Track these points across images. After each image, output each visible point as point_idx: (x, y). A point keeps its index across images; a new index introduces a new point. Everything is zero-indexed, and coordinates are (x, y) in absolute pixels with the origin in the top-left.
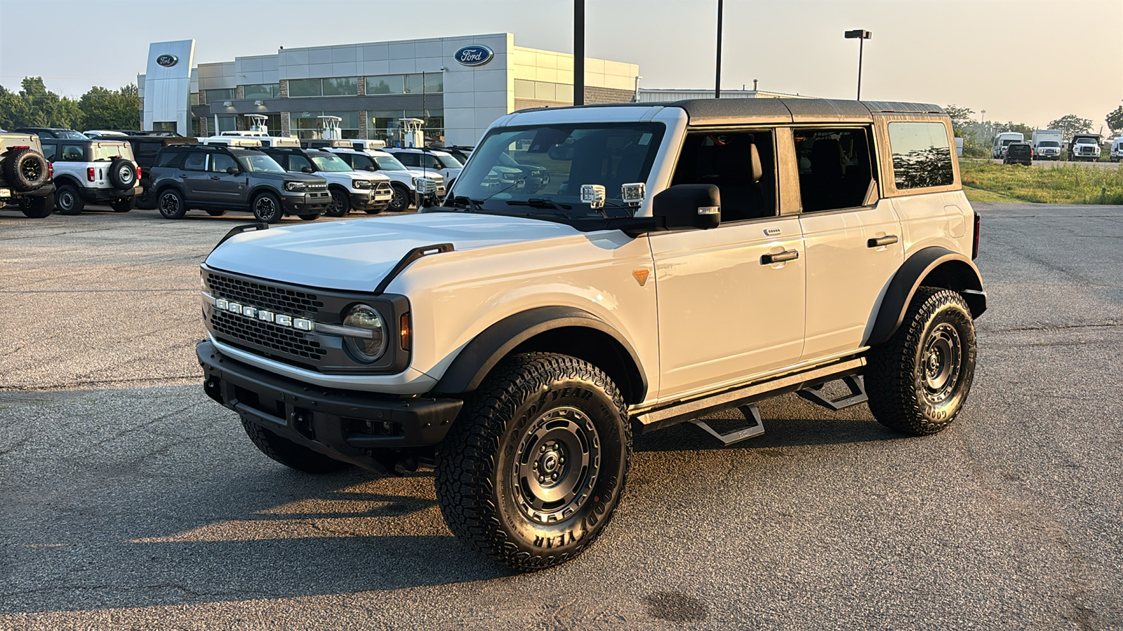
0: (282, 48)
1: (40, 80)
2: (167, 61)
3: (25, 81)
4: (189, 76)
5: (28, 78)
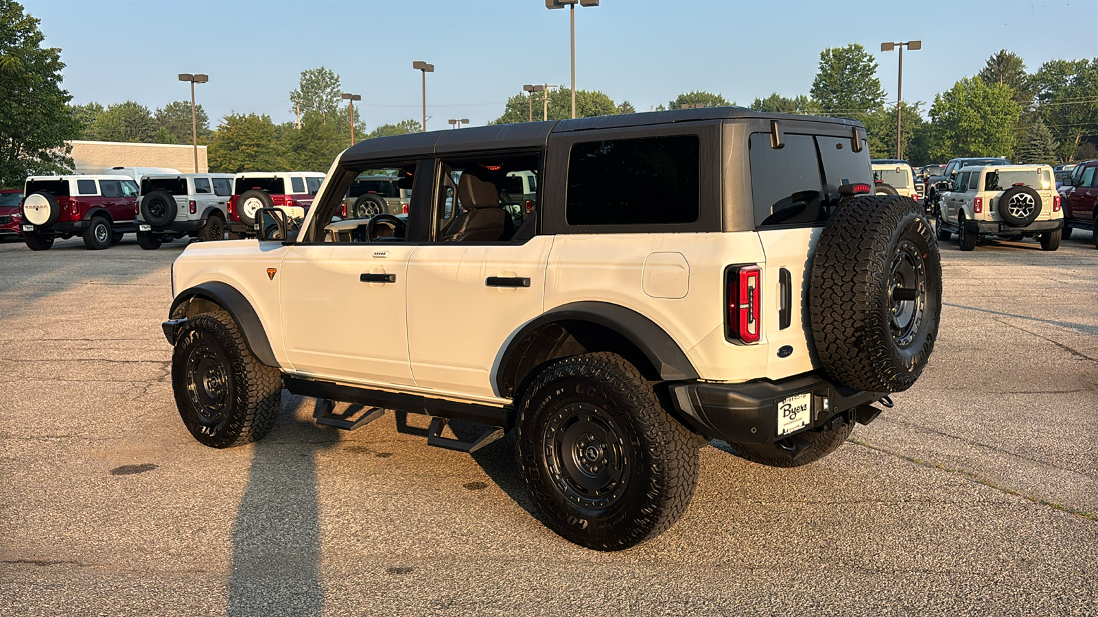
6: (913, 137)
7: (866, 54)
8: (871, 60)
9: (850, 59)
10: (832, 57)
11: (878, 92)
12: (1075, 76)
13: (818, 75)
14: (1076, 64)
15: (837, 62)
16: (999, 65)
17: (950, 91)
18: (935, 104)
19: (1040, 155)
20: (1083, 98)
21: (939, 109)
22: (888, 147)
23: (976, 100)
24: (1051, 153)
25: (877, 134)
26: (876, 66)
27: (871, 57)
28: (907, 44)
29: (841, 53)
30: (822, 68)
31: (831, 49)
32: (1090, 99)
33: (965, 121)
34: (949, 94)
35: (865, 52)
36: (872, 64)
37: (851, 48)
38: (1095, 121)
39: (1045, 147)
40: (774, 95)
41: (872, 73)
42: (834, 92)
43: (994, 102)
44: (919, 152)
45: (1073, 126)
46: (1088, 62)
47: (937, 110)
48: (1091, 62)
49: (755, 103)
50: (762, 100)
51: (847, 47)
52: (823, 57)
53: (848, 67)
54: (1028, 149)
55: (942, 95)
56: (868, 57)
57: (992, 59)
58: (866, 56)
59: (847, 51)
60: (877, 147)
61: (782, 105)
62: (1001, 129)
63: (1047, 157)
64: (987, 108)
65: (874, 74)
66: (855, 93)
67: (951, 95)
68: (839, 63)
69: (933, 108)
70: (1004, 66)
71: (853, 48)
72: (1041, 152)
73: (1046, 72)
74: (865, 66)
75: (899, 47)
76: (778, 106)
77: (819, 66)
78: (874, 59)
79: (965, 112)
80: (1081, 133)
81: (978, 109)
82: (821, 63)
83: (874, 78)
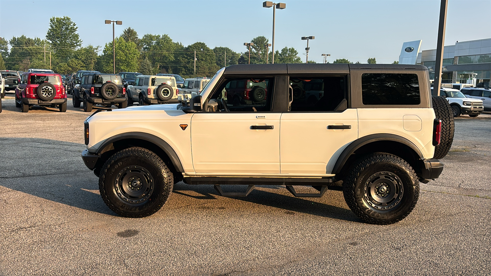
0: (457, 42)
1: (374, 59)
2: (409, 50)
3: (369, 60)
4: (417, 56)
5: (370, 59)
6: (97, 61)
7: (72, 22)
8: (74, 25)
9: (65, 23)
10: (56, 21)
11: (78, 40)
12: (156, 41)
13: (50, 29)
14: (156, 37)
15: (59, 24)
16: (128, 33)
17: (111, 43)
18: (105, 48)
19: (147, 72)
20: (160, 50)
21: (108, 50)
22: (86, 65)
23: (122, 47)
24: (152, 72)
25: (81, 59)
26: (77, 28)
27: (74, 23)
28: (116, 22)
29: (60, 20)
30: (51, 26)
31: (55, 17)
32: (162, 51)
33: (119, 56)
34: (111, 44)
35: (71, 21)
36: (75, 27)
37: (65, 18)
38: (164, 60)
39: (149, 69)
40: (23, 36)
41: (75, 31)
42: (58, 38)
43: (129, 49)
44: (99, 68)
45: (157, 61)
46: (160, 36)
47: (107, 50)
48: (161, 37)
49: (13, 39)
50: (17, 38)
51: (63, 18)
52: (51, 21)
53: (64, 27)
54: (143, 70)
55: (108, 44)
56: (73, 24)
57: (126, 31)
58: (72, 23)
59: (63, 20)
60: (81, 65)
61: (28, 41)
62: (132, 61)
63: (150, 73)
64: (127, 51)
65: (76, 31)
66: (68, 39)
67: (112, 44)
68: (59, 25)
69: (105, 49)
70: (130, 34)
71: (66, 18)
72: (148, 71)
73: (145, 39)
74: (72, 28)
75: (113, 23)
76: (26, 41)
77: (50, 25)
78: (76, 25)
79: (119, 52)
80: (159, 65)
81: (123, 51)
82: (51, 24)
83: (76, 34)
